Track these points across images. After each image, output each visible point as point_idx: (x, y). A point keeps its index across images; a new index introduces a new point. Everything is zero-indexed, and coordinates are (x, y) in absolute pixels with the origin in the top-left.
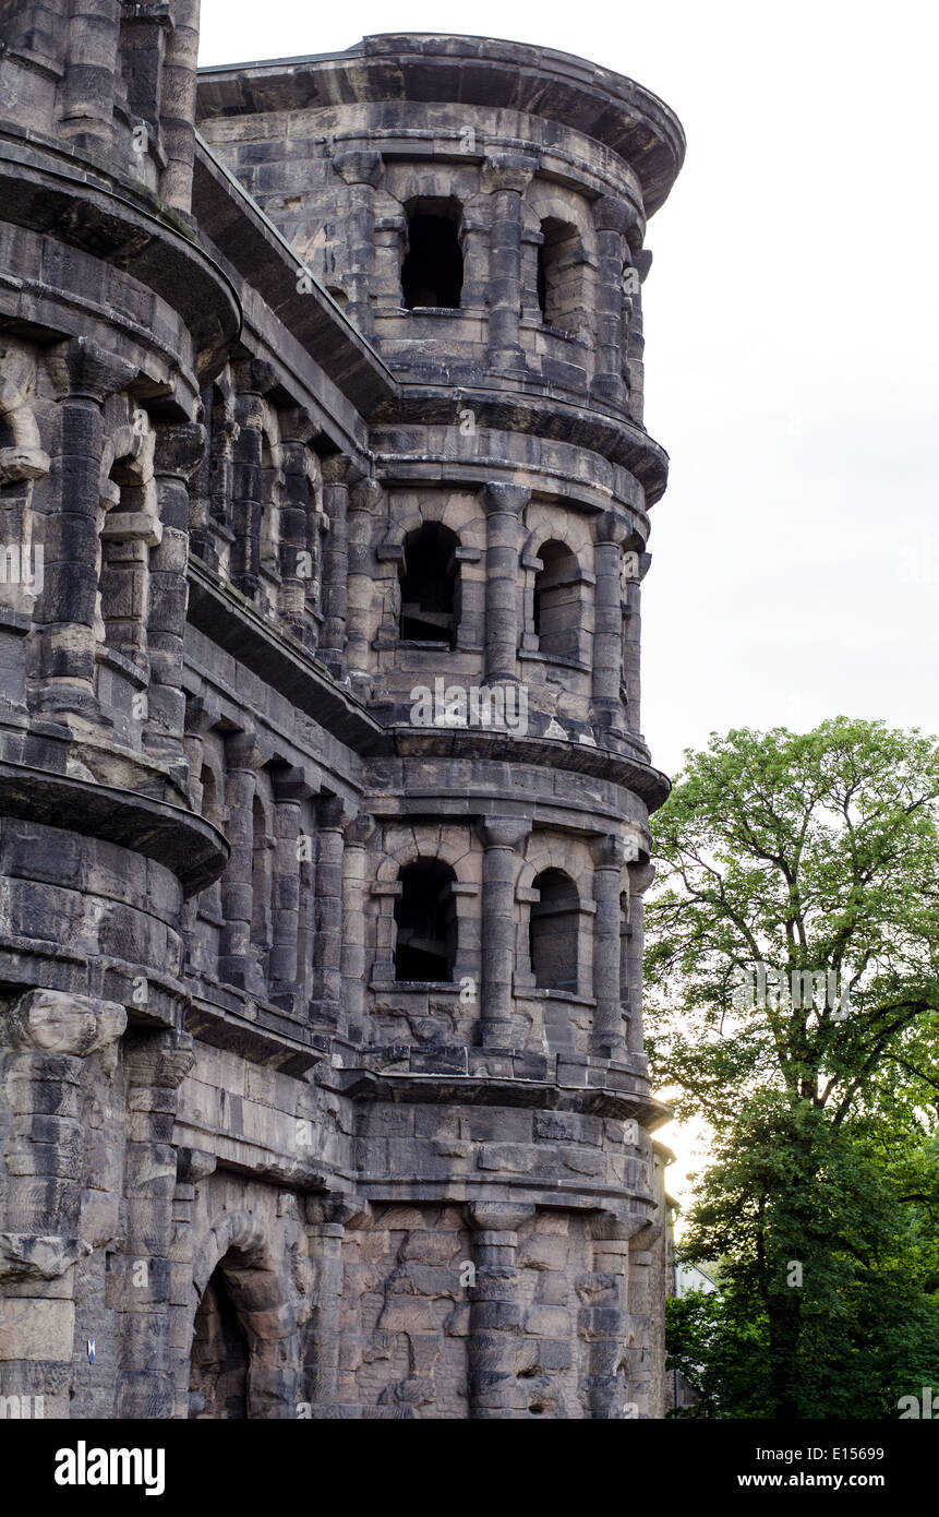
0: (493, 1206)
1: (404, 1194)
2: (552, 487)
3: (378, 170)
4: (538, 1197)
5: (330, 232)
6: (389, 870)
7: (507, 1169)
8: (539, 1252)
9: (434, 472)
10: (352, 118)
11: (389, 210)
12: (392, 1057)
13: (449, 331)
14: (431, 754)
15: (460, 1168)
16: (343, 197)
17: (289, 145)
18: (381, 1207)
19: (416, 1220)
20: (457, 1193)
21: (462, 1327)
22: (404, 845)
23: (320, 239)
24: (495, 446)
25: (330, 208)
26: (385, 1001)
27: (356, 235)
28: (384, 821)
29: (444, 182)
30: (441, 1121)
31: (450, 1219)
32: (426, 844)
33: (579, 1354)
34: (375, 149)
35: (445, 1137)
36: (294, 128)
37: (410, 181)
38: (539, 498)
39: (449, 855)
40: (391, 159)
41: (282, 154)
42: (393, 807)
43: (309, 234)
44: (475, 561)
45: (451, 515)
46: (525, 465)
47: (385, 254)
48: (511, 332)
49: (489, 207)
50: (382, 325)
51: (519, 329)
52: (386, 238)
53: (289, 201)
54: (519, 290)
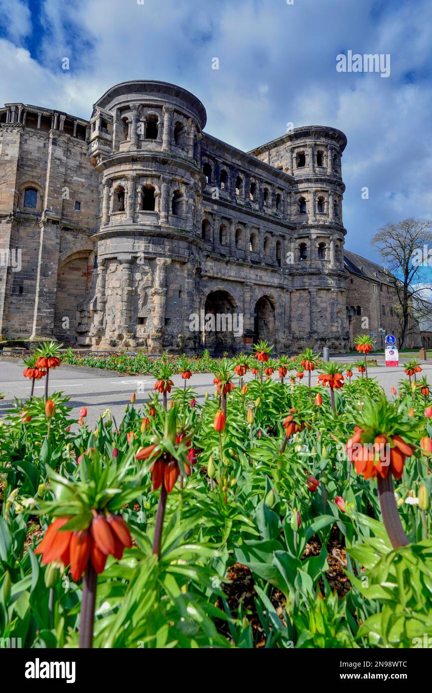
0: (312, 289)
1: (299, 288)
2: (319, 189)
4: (319, 287)
5: (287, 161)
6: (297, 245)
7: (314, 284)
8: (321, 295)
9: (301, 190)
10: (289, 143)
11: (294, 155)
12: (298, 269)
13: (303, 170)
14: (301, 228)
15: (307, 284)
16: (288, 155)
17: (281, 149)
18: (297, 290)
19: (302, 291)
20: (306, 287)
21: (309, 305)
22: (299, 241)
23: (285, 162)
24: (310, 185)
25: (287, 157)
26: (297, 263)
27: (290, 160)
28: (296, 239)
29: (302, 149)
30: (304, 278)
31: (307, 291)
32: (302, 241)
33: (329, 309)
34: (292, 147)
35: (305, 280)
36: (282, 147)
37: (296, 151)
38: (317, 191)
39: (305, 242)
40: (294, 148)
41: (281, 151)
42: (296, 236)
44: (308, 201)
45: (304, 195)
46: (314, 187)
47: (294, 161)
48: (311, 168)
49: (308, 151)
50: (294, 171)
51: (314, 167)
52: (295, 159)
53: (282, 157)
54: (313, 162)
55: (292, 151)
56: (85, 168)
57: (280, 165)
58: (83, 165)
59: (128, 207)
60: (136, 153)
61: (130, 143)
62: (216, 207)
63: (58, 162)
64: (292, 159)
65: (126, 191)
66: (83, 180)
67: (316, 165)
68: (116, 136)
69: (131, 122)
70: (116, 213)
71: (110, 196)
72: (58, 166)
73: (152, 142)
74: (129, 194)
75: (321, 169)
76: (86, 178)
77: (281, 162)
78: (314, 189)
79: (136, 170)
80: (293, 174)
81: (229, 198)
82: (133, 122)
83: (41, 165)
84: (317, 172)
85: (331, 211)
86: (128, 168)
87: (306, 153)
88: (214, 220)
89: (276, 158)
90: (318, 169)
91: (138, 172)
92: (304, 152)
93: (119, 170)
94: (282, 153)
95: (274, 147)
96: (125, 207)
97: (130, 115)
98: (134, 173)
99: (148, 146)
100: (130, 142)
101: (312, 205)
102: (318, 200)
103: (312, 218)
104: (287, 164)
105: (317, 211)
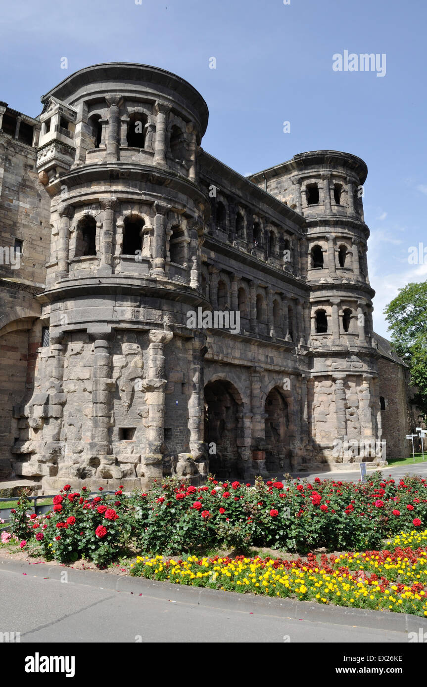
2: (339, 235)
5: (292, 195)
6: (313, 312)
7: (340, 368)
9: (315, 235)
10: (296, 172)
11: (304, 188)
13: (317, 208)
16: (295, 187)
18: (317, 377)
19: (323, 379)
20: (330, 374)
22: (316, 307)
24: (327, 229)
25: (292, 190)
27: (297, 194)
28: (311, 303)
29: (313, 180)
31: (330, 378)
32: (319, 306)
34: (299, 177)
35: (327, 363)
36: (285, 177)
37: (306, 182)
38: (337, 238)
39: (324, 308)
40: (303, 179)
41: (283, 183)
42: (312, 300)
43: (289, 195)
44: (326, 251)
45: (321, 243)
46: (333, 232)
47: (304, 196)
48: (328, 206)
49: (322, 184)
50: (304, 210)
51: (331, 205)
52: (304, 193)
53: (285, 190)
54: (330, 198)
55: (300, 181)
57: (284, 201)
59: (103, 250)
60: (116, 166)
61: (105, 153)
64: (300, 193)
65: (98, 224)
67: (333, 202)
68: (83, 140)
69: (107, 122)
70: (82, 258)
71: (71, 232)
73: (139, 151)
74: (104, 228)
75: (340, 209)
77: (284, 197)
78: (334, 235)
79: (115, 192)
80: (303, 213)
82: (110, 122)
84: (334, 211)
85: (355, 266)
86: (103, 190)
87: (320, 186)
88: (211, 274)
90: (336, 208)
91: (120, 195)
92: (316, 184)
93: (90, 192)
94: (286, 185)
95: (274, 176)
96: (97, 248)
97: (105, 113)
98: (114, 197)
99: (134, 158)
100: (105, 150)
101: (331, 257)
102: (339, 250)
103: (333, 274)
104: (293, 200)
105: (338, 266)
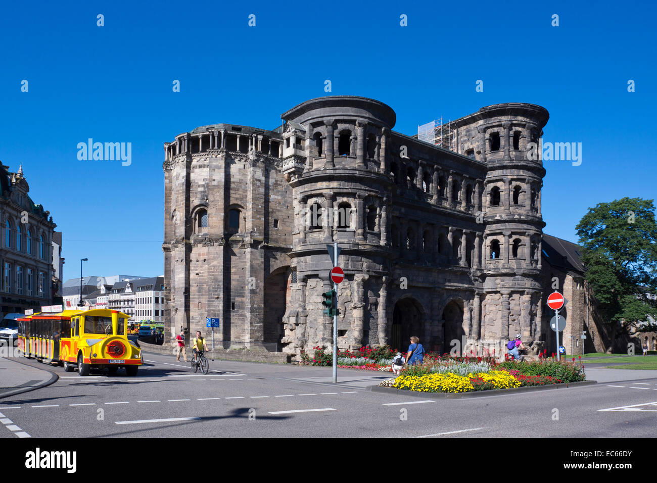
0: (504, 291)
2: (515, 177)
3: (485, 131)
4: (512, 290)
5: (478, 142)
7: (507, 285)
8: (514, 298)
9: (494, 179)
10: (481, 122)
11: (487, 136)
13: (498, 154)
15: (499, 286)
16: (480, 135)
17: (472, 129)
19: (493, 294)
20: (498, 290)
22: (492, 238)
23: (477, 143)
24: (504, 172)
25: (478, 138)
27: (482, 141)
29: (496, 130)
30: (496, 279)
31: (499, 293)
34: (484, 127)
35: (497, 281)
36: (473, 126)
37: (490, 131)
38: (513, 180)
39: (498, 238)
40: (487, 128)
41: (471, 130)
42: (488, 232)
43: (475, 143)
44: (502, 192)
45: (499, 184)
46: (510, 174)
47: (487, 144)
48: (507, 153)
49: (502, 132)
50: (487, 156)
51: (509, 151)
52: (487, 141)
53: (473, 138)
54: (509, 145)
56: (280, 185)
57: (471, 147)
58: (278, 182)
60: (332, 171)
61: (325, 160)
62: (403, 210)
63: (258, 183)
64: (484, 141)
66: (279, 198)
67: (512, 149)
68: (311, 152)
69: (325, 138)
70: (314, 230)
72: (259, 187)
75: (518, 154)
76: (282, 195)
77: (472, 144)
78: (510, 177)
79: (332, 188)
80: (485, 159)
81: (416, 198)
82: (327, 138)
83: (243, 187)
84: (511, 156)
85: (528, 203)
86: (325, 187)
87: (501, 134)
88: (402, 224)
89: (466, 138)
90: (514, 153)
91: (335, 191)
92: (498, 133)
93: (316, 188)
94: (473, 133)
95: (464, 125)
97: (324, 131)
98: (331, 191)
100: (325, 158)
101: (507, 197)
102: (514, 190)
103: (507, 211)
104: (478, 147)
105: (512, 203)
